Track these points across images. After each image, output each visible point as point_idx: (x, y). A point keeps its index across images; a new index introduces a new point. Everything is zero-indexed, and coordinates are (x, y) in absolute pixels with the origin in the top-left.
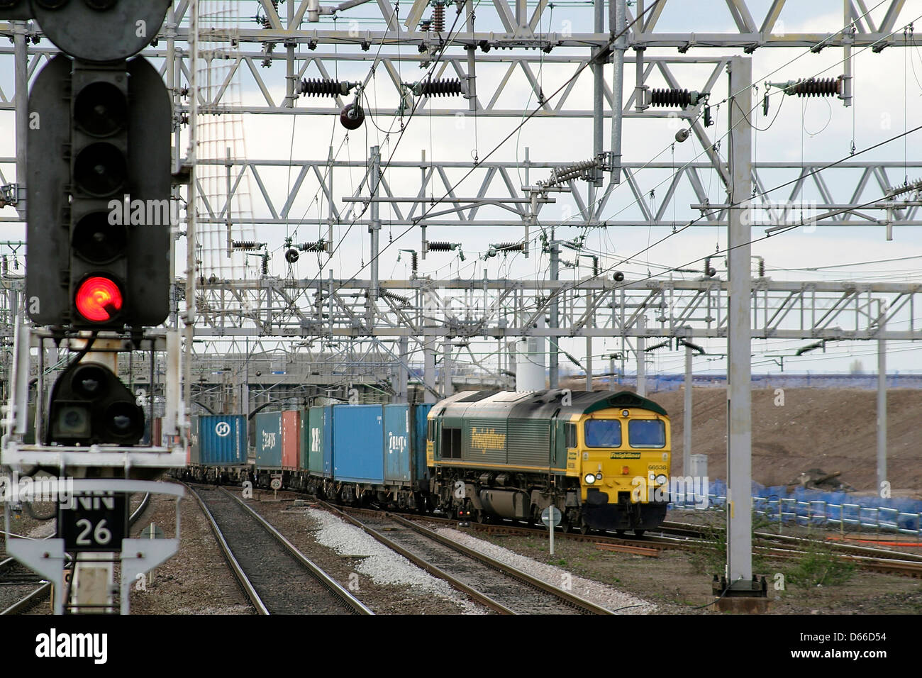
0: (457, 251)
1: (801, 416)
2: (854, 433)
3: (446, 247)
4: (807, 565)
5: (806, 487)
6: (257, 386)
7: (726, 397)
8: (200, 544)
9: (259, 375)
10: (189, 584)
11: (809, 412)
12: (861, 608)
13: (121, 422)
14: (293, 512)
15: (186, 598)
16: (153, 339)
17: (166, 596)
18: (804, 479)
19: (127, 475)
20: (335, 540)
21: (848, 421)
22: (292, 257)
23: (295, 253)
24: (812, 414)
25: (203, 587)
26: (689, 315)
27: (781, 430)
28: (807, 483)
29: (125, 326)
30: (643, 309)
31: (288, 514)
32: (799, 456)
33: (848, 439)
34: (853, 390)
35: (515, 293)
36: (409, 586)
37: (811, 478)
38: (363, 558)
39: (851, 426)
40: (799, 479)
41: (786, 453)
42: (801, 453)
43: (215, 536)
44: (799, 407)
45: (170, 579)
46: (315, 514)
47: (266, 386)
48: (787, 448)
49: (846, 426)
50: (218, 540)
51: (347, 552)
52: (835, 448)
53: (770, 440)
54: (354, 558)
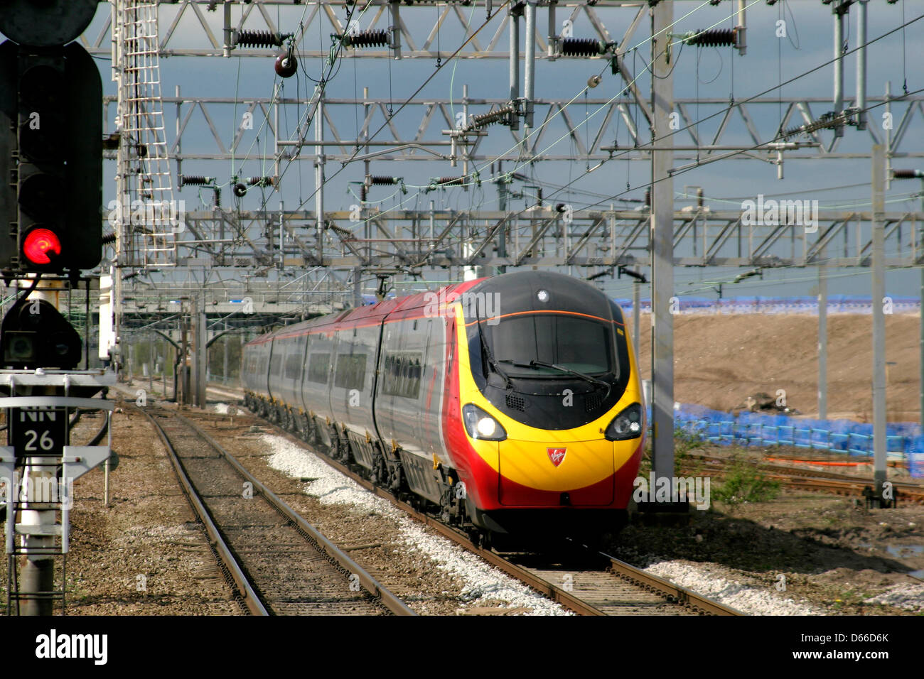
0: (399, 186)
1: (750, 342)
2: (802, 358)
3: (389, 181)
4: (733, 483)
5: (753, 411)
6: (215, 315)
7: (650, 325)
8: (155, 468)
9: (216, 304)
10: (143, 504)
11: (757, 337)
12: (781, 522)
13: (62, 349)
14: (248, 437)
15: (139, 518)
16: (88, 280)
17: (120, 517)
18: (750, 404)
19: (66, 394)
20: (286, 464)
21: (796, 346)
22: (239, 191)
23: (243, 188)
24: (761, 340)
25: (156, 507)
26: (631, 244)
27: (730, 356)
28: (753, 407)
29: (65, 269)
30: (585, 239)
31: (244, 440)
32: (748, 381)
33: (795, 363)
34: (800, 315)
35: (462, 223)
36: (353, 505)
37: (757, 402)
38: (312, 480)
39: (798, 351)
40: (745, 403)
41: (734, 378)
42: (750, 378)
43: (171, 461)
44: (748, 332)
45: (125, 500)
46: (269, 439)
47: (223, 315)
48: (735, 373)
49: (794, 351)
50: (173, 464)
51: (298, 475)
52: (783, 372)
53: (720, 365)
54: (304, 480)
